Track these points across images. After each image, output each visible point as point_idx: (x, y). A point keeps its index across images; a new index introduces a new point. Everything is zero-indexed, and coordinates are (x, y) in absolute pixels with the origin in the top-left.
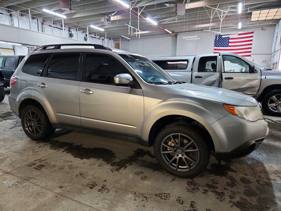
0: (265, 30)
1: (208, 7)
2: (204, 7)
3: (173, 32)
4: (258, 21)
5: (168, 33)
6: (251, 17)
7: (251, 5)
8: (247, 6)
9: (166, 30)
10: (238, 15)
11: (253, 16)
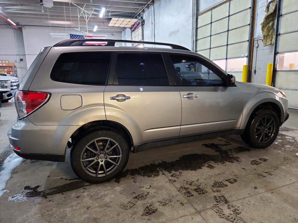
0: (114, 35)
1: (74, 4)
2: (70, 3)
3: (18, 24)
4: (113, 26)
5: (11, 24)
6: (109, 23)
7: (112, 12)
8: (108, 12)
9: (9, 20)
10: (99, 18)
11: (111, 22)
